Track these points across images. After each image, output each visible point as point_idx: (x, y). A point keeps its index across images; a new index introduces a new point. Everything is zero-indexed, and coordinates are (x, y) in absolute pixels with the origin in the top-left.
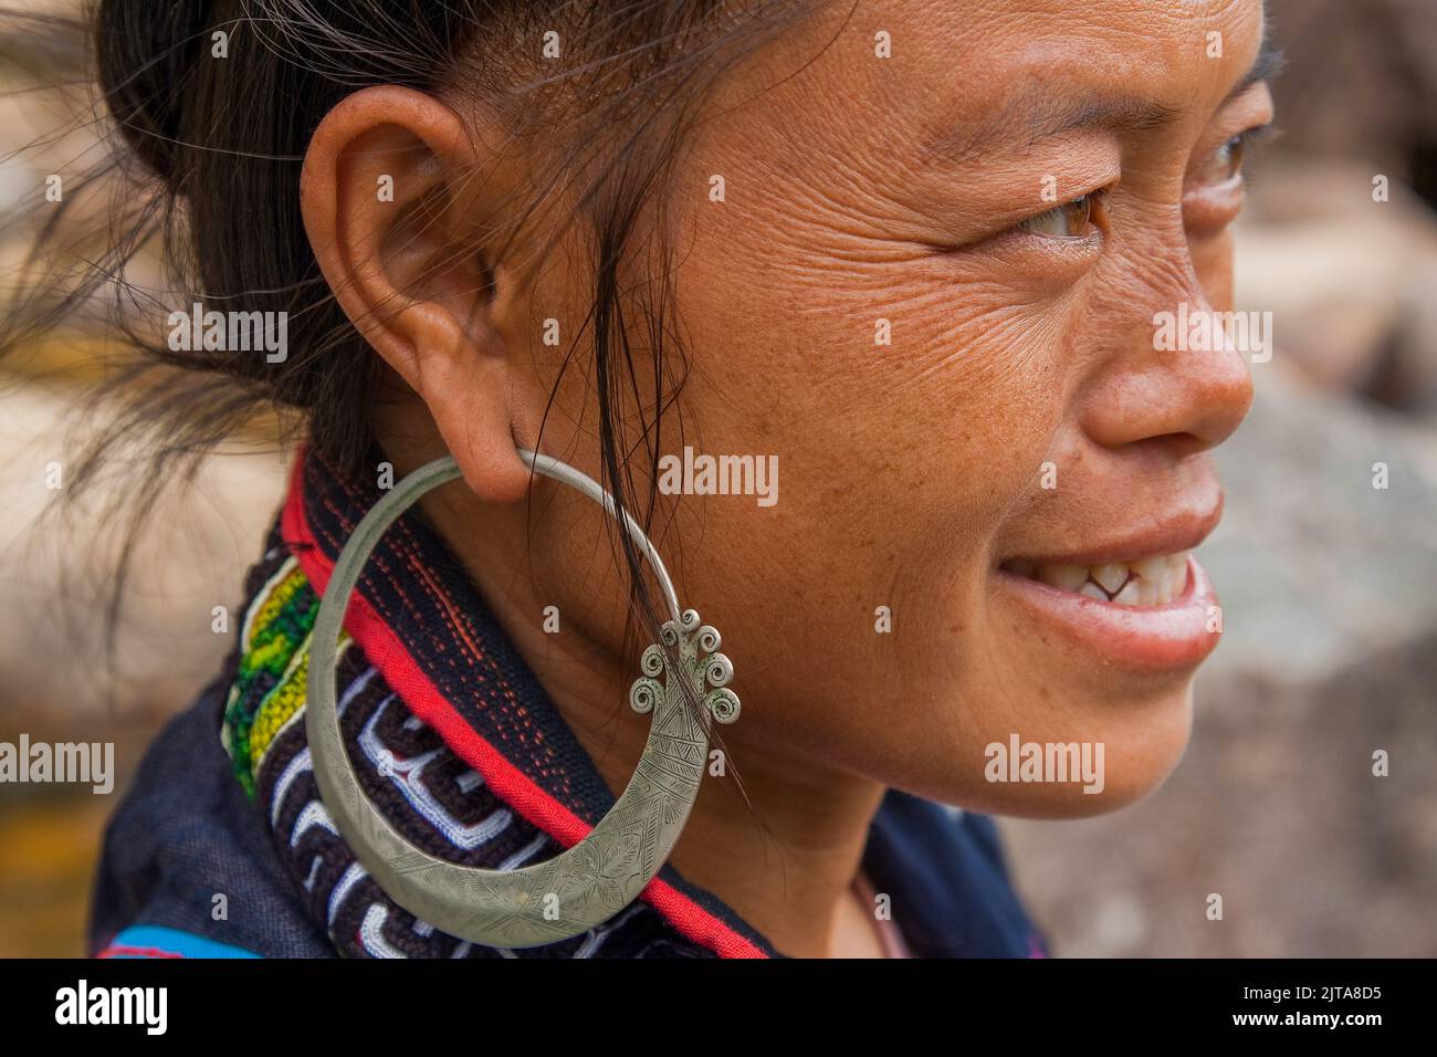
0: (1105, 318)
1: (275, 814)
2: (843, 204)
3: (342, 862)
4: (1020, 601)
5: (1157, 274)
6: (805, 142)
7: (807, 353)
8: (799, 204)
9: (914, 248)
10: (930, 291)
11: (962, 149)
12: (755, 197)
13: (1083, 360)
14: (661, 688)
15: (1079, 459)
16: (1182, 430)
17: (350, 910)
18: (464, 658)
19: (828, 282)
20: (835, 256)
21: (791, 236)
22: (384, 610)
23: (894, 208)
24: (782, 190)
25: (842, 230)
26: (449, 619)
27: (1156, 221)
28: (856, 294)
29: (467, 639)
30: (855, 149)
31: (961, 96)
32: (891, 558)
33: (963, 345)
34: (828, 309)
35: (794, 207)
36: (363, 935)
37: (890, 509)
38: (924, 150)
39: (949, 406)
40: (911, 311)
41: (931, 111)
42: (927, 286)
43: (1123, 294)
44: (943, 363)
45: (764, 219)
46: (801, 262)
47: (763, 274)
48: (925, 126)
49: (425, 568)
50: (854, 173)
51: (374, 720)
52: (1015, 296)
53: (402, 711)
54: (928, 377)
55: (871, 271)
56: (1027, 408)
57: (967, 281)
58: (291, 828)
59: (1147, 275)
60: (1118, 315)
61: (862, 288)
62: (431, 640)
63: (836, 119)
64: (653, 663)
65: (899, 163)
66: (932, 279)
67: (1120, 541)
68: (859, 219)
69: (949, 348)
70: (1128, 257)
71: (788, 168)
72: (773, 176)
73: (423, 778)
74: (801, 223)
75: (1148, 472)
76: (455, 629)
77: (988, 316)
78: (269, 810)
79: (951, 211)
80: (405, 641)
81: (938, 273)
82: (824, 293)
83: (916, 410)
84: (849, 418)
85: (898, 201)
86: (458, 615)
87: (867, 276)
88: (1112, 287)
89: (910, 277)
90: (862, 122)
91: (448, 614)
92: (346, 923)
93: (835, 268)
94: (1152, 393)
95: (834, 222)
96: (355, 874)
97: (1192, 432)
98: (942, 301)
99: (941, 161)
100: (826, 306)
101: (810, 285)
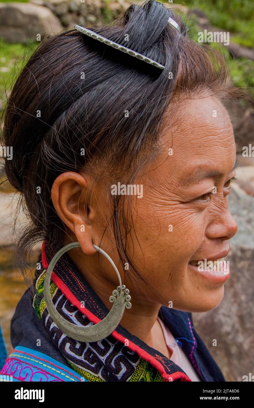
0: (211, 214)
1: (46, 324)
2: (163, 194)
3: (60, 334)
4: (193, 270)
5: (220, 206)
6: (155, 182)
7: (156, 224)
8: (154, 195)
9: (177, 202)
10: (180, 211)
11: (186, 182)
12: (145, 193)
13: (207, 222)
14: (116, 299)
15: (205, 241)
16: (224, 236)
17: (62, 344)
18: (81, 291)
19: (160, 210)
20: (162, 204)
21: (153, 201)
22: (65, 282)
23: (173, 195)
24: (151, 192)
25: (163, 199)
26: (78, 283)
27: (219, 196)
28: (166, 212)
29: (82, 287)
30: (165, 183)
31: (185, 172)
32: (172, 264)
33: (187, 221)
34: (160, 215)
35: (153, 195)
36: (66, 349)
37: (172, 254)
38: (178, 183)
39: (184, 233)
40: (177, 215)
41: (180, 175)
42: (180, 210)
43: (214, 210)
44: (183, 225)
45: (147, 198)
46: (155, 206)
47: (147, 208)
48: (178, 178)
49: (72, 272)
50: (165, 188)
51: (64, 304)
52: (196, 211)
53: (69, 303)
54: (180, 228)
55: (169, 207)
56: (198, 233)
57: (187, 208)
58: (49, 327)
59: (218, 206)
60: (213, 213)
61: (167, 211)
62: (75, 287)
63: (161, 178)
64: (115, 293)
65: (174, 186)
66: (181, 208)
67: (213, 257)
68: (166, 197)
69: (184, 222)
70: (214, 202)
71: (152, 187)
72: (149, 189)
73: (75, 316)
74: (155, 198)
75: (217, 243)
76: (79, 285)
77: (191, 215)
78: (45, 323)
79: (184, 195)
80: (69, 288)
81: (182, 207)
82: (159, 212)
83: (178, 234)
84: (164, 236)
85: (174, 193)
86: (79, 282)
87: (168, 208)
88: (212, 208)
89: (176, 208)
90: (166, 178)
91: (77, 282)
92: (62, 347)
93: (162, 207)
94: (220, 229)
95: (161, 198)
96: (63, 336)
97: (227, 236)
98: (182, 213)
99: (182, 185)
100: (160, 214)
101: (156, 210)
